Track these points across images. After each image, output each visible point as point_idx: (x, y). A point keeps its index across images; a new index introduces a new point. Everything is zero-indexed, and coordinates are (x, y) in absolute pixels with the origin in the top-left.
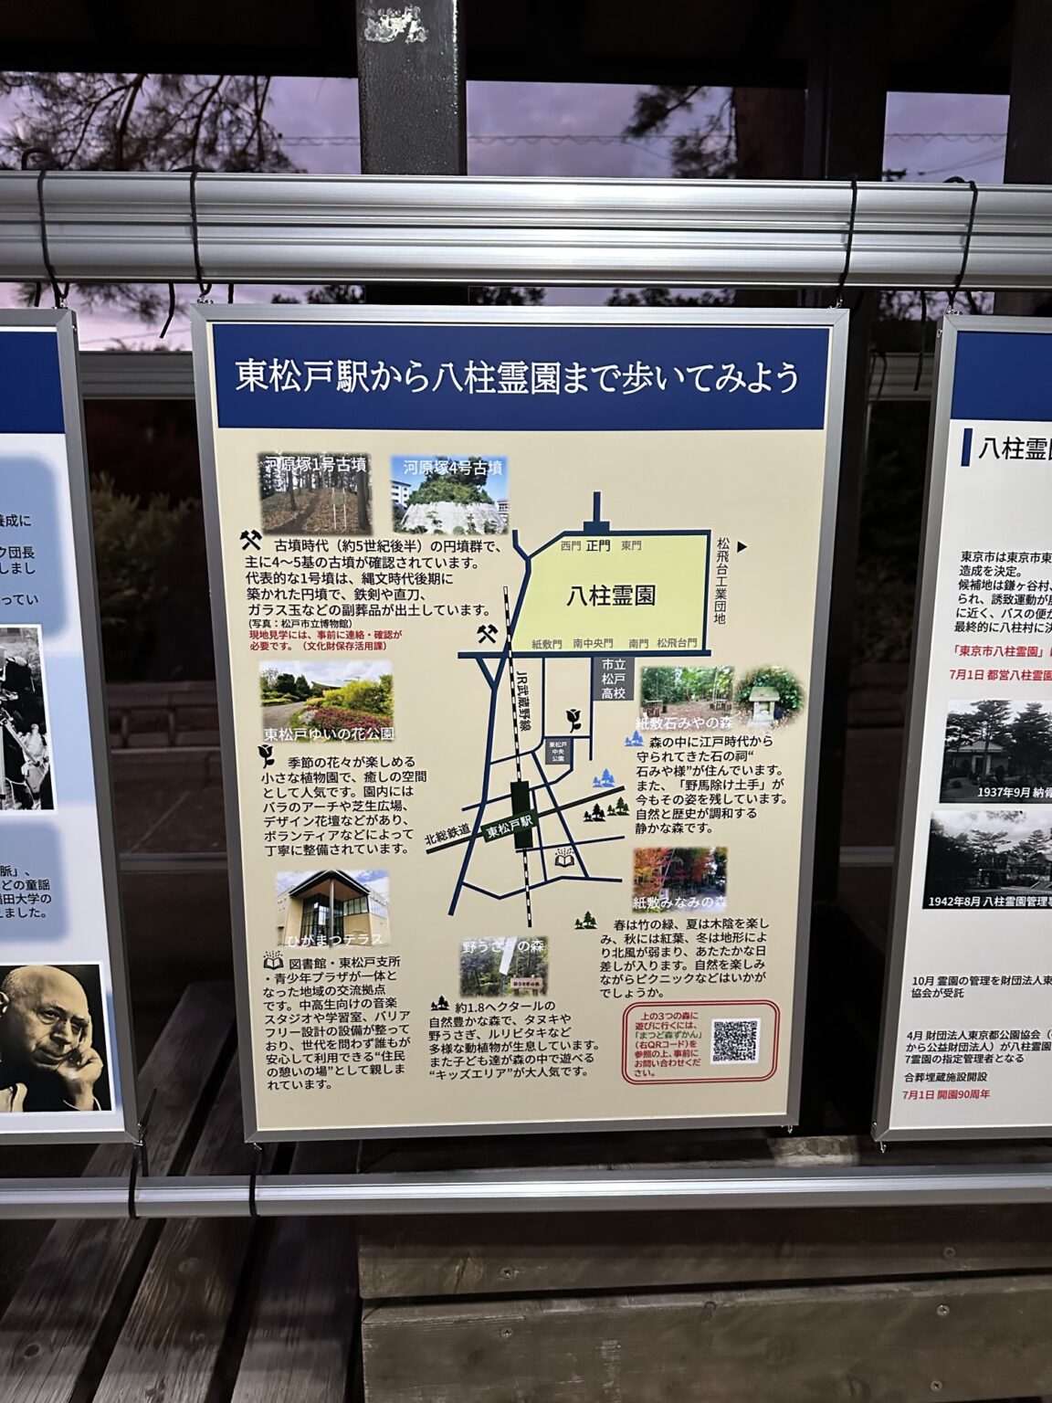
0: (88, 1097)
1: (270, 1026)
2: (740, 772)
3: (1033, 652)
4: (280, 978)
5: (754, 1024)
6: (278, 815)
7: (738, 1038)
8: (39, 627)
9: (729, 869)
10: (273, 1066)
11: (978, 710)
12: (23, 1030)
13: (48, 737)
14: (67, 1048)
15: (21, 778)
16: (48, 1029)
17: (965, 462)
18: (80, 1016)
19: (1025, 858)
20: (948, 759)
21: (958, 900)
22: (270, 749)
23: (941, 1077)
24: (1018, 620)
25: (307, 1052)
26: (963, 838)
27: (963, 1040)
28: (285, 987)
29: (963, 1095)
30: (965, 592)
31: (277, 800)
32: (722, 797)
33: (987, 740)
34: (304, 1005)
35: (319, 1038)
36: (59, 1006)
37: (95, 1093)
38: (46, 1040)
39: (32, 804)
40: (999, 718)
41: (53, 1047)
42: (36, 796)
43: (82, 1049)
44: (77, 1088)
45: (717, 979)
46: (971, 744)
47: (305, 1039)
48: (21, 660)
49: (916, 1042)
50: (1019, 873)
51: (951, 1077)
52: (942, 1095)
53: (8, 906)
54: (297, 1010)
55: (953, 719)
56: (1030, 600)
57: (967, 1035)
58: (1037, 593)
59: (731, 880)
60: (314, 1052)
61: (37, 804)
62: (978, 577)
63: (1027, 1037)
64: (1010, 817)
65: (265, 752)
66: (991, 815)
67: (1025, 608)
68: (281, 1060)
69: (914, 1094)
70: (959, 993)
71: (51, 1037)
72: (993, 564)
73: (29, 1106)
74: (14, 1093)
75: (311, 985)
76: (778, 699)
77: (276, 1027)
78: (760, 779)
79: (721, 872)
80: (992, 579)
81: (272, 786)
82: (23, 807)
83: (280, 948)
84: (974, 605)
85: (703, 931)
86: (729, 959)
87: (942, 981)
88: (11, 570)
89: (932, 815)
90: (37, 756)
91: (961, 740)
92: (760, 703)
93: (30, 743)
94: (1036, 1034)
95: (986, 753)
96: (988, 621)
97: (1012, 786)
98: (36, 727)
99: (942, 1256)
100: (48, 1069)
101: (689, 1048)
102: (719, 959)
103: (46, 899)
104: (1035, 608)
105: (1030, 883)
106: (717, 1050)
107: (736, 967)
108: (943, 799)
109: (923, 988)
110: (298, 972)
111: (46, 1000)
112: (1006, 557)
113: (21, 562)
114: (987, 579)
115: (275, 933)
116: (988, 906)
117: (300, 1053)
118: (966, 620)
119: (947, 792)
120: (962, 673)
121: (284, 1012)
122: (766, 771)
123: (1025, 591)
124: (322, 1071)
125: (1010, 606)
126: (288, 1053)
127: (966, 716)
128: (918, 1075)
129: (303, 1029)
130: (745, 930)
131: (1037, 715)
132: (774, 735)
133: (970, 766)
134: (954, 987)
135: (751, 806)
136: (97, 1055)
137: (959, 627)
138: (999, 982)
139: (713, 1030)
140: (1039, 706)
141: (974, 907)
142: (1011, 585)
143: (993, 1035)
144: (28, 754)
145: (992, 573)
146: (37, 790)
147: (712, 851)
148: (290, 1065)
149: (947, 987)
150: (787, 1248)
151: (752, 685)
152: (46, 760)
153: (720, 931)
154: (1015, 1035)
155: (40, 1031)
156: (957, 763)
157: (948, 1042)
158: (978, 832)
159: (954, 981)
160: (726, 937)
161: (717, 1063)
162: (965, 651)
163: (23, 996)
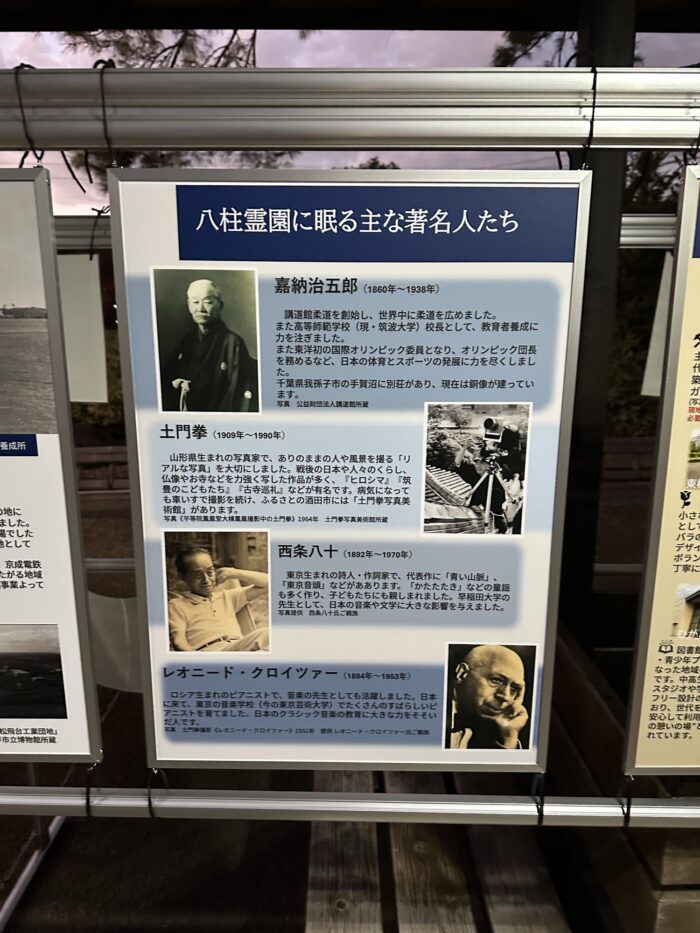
0: (514, 739)
1: (657, 693)
4: (669, 660)
6: (686, 542)
8: (531, 404)
10: (653, 721)
12: (476, 691)
13: (525, 483)
14: (505, 704)
15: (502, 511)
16: (493, 690)
18: (517, 682)
22: (689, 494)
25: (680, 713)
28: (671, 666)
31: (687, 532)
34: (683, 679)
35: (690, 703)
36: (504, 674)
37: (519, 737)
38: (491, 698)
39: (506, 530)
41: (495, 704)
42: (510, 525)
43: (515, 706)
44: (507, 733)
47: (680, 703)
48: (514, 428)
53: (479, 602)
54: (677, 682)
60: (683, 713)
61: (510, 530)
65: (685, 497)
68: (660, 718)
71: (495, 697)
73: (471, 745)
74: (463, 735)
75: (690, 665)
77: (660, 694)
81: (686, 521)
82: (499, 532)
83: (672, 638)
88: (518, 362)
90: (515, 496)
93: (511, 487)
98: (517, 475)
100: (489, 719)
103: (506, 598)
110: (682, 656)
111: (495, 670)
113: (527, 356)
115: (671, 626)
117: (674, 713)
121: (668, 684)
124: (688, 727)
126: (666, 713)
129: (680, 696)
136: (525, 710)
144: (509, 495)
146: (511, 520)
148: (666, 721)
152: (520, 499)
155: (488, 691)
163: (480, 666)
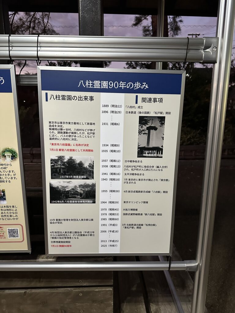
2: (5, 172)
3: (69, 145)
5: (17, 229)
7: (14, 233)
9: (6, 194)
11: (58, 158)
17: (47, 100)
19: (73, 192)
20: (52, 169)
21: (58, 202)
23: (59, 242)
24: (64, 137)
26: (58, 187)
27: (63, 234)
29: (65, 246)
30: (51, 131)
32: (2, 178)
33: (61, 165)
40: (63, 160)
45: (7, 219)
46: (57, 166)
49: (52, 234)
50: (72, 195)
51: (62, 242)
52: (60, 246)
55: (52, 160)
56: (67, 133)
57: (64, 232)
58: (68, 131)
59: (7, 196)
62: (53, 127)
63: (79, 233)
64: (68, 182)
66: (64, 182)
67: (66, 135)
69: (53, 246)
70: (61, 223)
72: (57, 124)
76: (11, 155)
78: (10, 174)
79: (4, 195)
80: (57, 128)
84: (53, 134)
85: (2, 208)
86: (9, 215)
87: (57, 220)
89: (50, 182)
91: (54, 165)
92: (8, 156)
94: (81, 232)
95: (61, 168)
96: (57, 137)
97: (68, 175)
99: (79, 282)
101: (3, 235)
102: (7, 215)
104: (68, 135)
105: (75, 197)
106: (9, 235)
107: (11, 216)
108: (52, 178)
109: (52, 222)
112: (60, 123)
114: (56, 128)
116: (66, 203)
118: (52, 137)
119: (53, 177)
120: (53, 150)
122: (11, 172)
123: (65, 131)
125: (62, 134)
127: (55, 159)
128: (54, 242)
130: (12, 208)
131: (72, 159)
132: (12, 163)
133: (57, 171)
134: (60, 221)
135: (9, 180)
137: (50, 139)
138: (71, 220)
139: (8, 231)
140: (72, 157)
141: (62, 203)
142: (62, 129)
143: (71, 232)
145: (57, 126)
147: (1, 190)
149: (58, 221)
150: (42, 280)
151: (5, 152)
153: (6, 208)
154: (76, 232)
156: (54, 170)
157: (60, 234)
158: (61, 186)
159: (60, 220)
160: (8, 210)
161: (9, 238)
162: (53, 144)
